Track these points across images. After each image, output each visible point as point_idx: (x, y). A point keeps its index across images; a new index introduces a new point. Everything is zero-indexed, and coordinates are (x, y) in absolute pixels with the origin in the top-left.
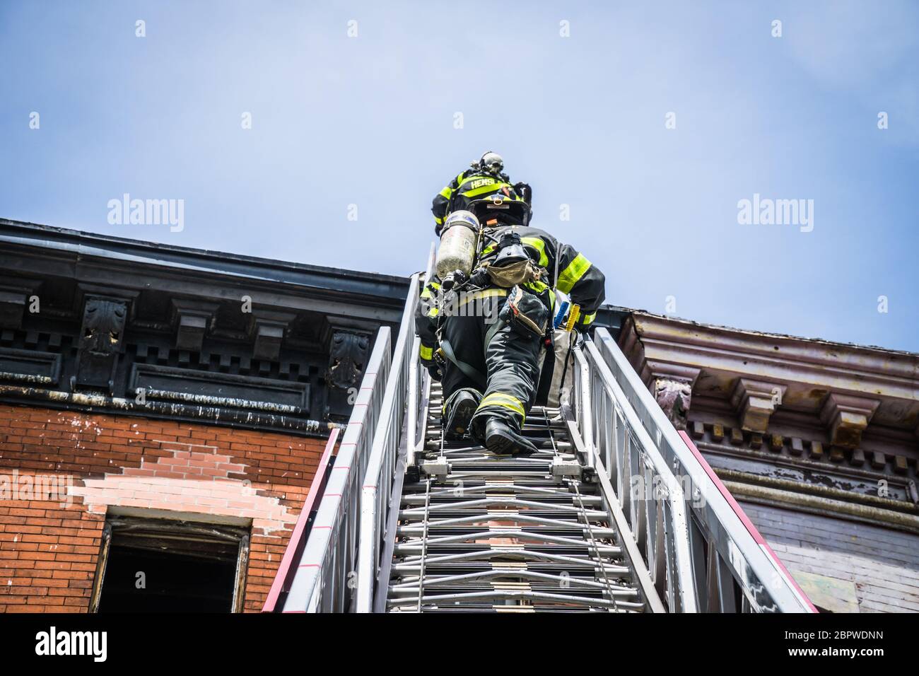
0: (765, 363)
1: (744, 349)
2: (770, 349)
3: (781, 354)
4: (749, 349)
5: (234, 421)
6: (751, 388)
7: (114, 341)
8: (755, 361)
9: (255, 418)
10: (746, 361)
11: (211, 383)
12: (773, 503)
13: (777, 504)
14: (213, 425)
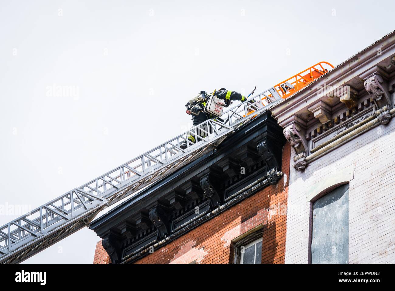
0: (312, 97)
1: (303, 97)
2: (309, 91)
3: (313, 91)
4: (304, 96)
5: (192, 227)
6: (312, 110)
7: (159, 220)
8: (309, 99)
9: (196, 222)
10: (306, 101)
11: (189, 216)
12: (333, 148)
13: (335, 147)
14: (189, 232)
